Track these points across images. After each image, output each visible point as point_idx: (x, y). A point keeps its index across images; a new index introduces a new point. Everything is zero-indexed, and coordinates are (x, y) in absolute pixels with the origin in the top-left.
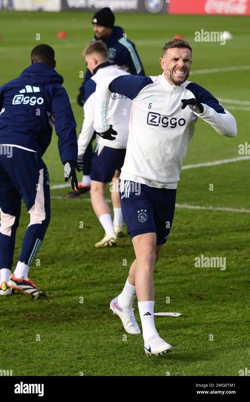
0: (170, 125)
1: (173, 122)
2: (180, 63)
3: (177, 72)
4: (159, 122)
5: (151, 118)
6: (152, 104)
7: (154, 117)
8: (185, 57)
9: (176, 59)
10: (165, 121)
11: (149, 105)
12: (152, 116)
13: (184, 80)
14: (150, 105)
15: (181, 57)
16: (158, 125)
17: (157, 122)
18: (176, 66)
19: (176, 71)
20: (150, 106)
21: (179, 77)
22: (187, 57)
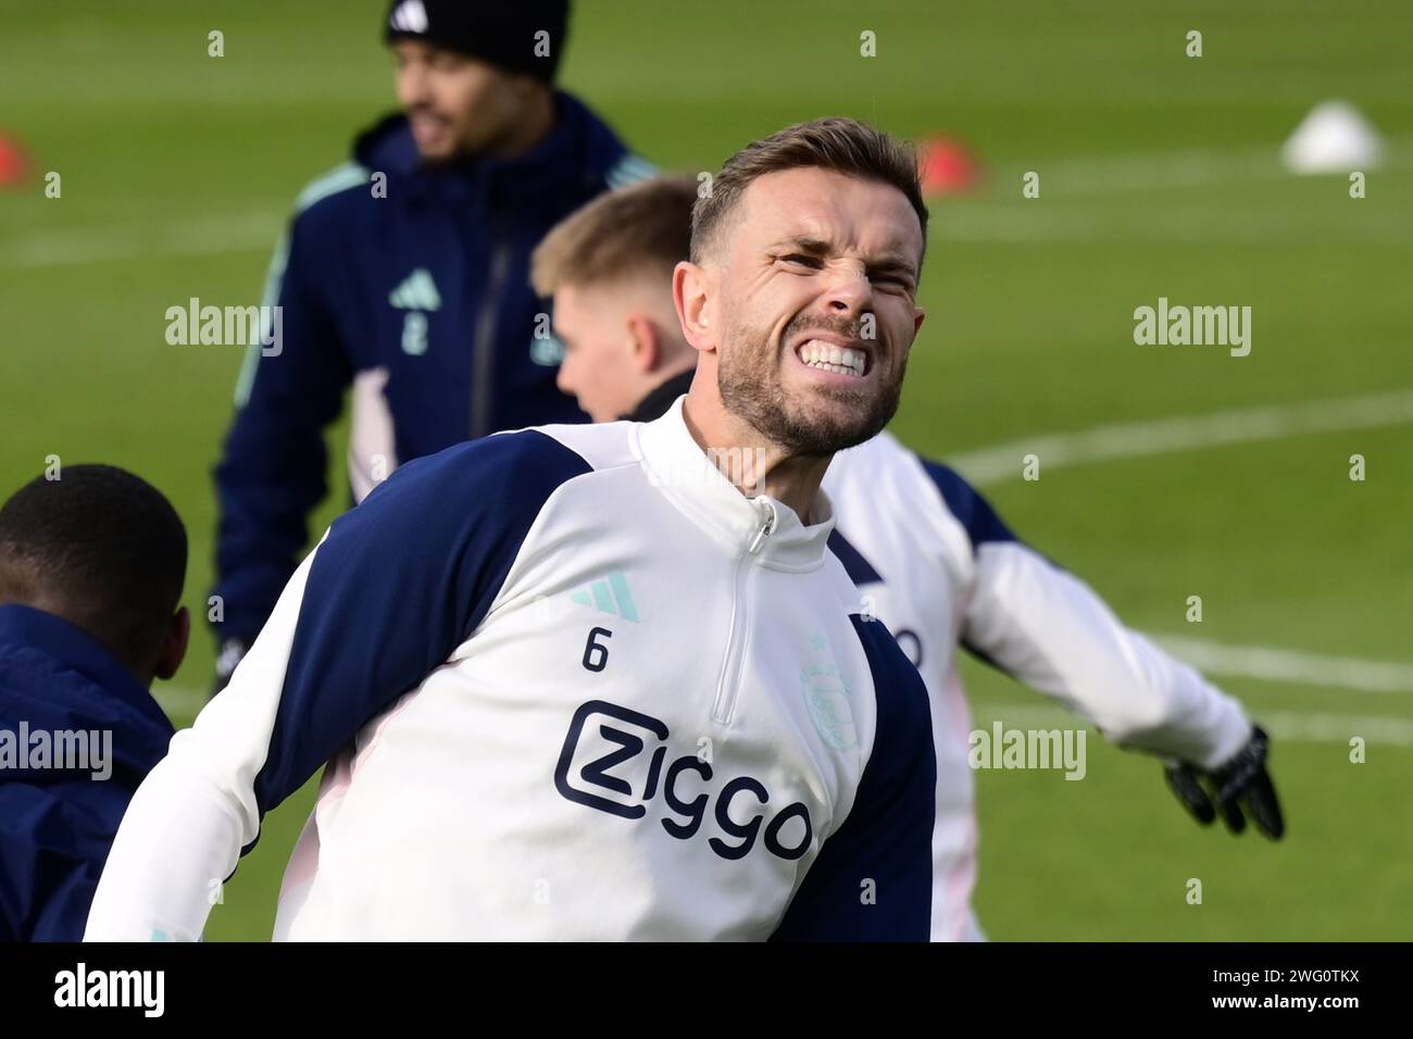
0: (710, 826)
1: (741, 808)
2: (842, 280)
3: (814, 352)
4: (649, 794)
5: (593, 746)
6: (608, 634)
7: (616, 747)
8: (881, 240)
9: (812, 256)
10: (688, 787)
11: (591, 645)
12: (607, 733)
13: (861, 415)
14: (599, 639)
15: (852, 242)
16: (637, 812)
17: (639, 787)
18: (807, 303)
19: (804, 350)
20: (595, 654)
21: (823, 391)
22: (896, 244)
